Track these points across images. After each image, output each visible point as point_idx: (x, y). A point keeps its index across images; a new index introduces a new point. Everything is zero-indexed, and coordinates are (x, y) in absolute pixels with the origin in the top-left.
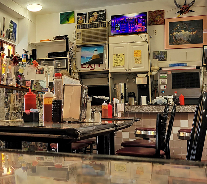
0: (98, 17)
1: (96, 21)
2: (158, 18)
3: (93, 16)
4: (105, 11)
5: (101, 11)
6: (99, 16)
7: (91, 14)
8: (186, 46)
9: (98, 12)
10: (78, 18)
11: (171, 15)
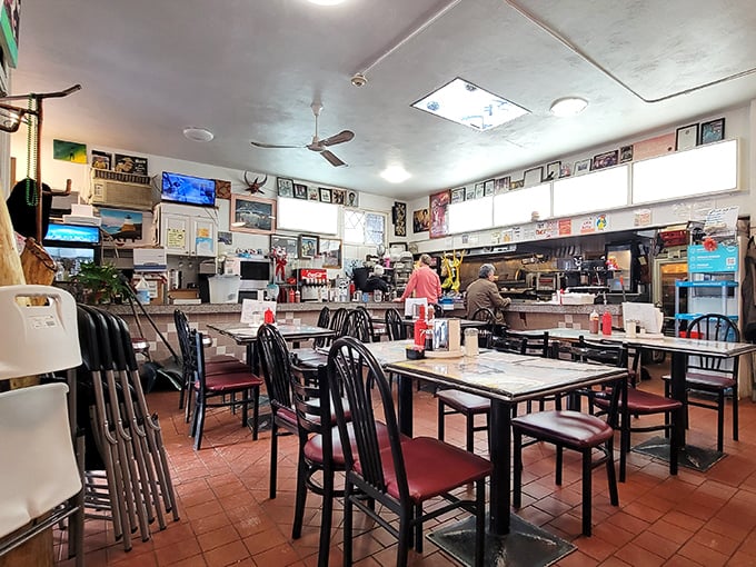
0: (133, 167)
1: (131, 171)
2: (224, 191)
3: (124, 162)
4: (146, 160)
5: (140, 159)
6: (135, 165)
7: (119, 158)
8: (253, 231)
9: (134, 159)
10: (95, 159)
11: (237, 190)
